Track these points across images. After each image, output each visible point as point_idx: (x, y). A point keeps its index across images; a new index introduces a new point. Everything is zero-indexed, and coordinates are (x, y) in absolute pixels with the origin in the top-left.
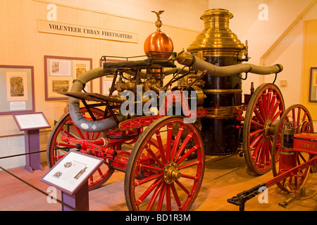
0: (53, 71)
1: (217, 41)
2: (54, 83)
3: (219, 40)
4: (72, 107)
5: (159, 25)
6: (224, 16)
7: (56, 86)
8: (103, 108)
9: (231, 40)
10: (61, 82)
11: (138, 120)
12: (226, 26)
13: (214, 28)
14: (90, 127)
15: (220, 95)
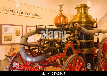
0: (5, 31)
1: (83, 19)
2: (5, 37)
3: (84, 18)
4: (22, 50)
5: (61, 11)
6: (86, 7)
7: (6, 38)
8: (37, 50)
9: (89, 18)
10: (9, 36)
11: (55, 56)
12: (87, 12)
13: (81, 13)
14: (32, 60)
15: (85, 43)
